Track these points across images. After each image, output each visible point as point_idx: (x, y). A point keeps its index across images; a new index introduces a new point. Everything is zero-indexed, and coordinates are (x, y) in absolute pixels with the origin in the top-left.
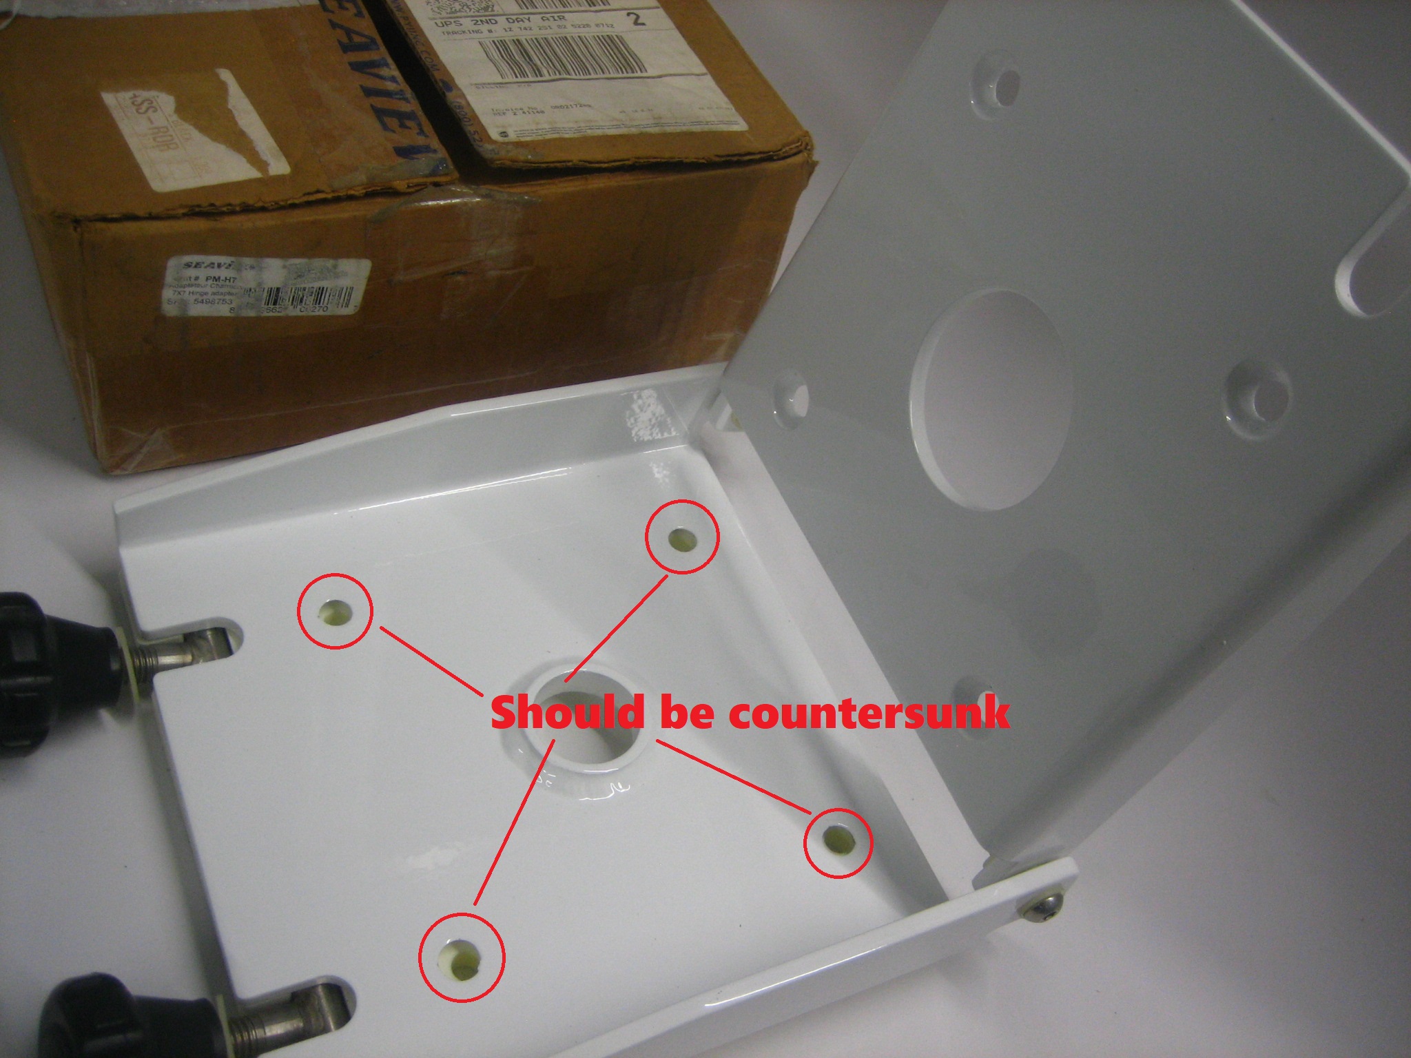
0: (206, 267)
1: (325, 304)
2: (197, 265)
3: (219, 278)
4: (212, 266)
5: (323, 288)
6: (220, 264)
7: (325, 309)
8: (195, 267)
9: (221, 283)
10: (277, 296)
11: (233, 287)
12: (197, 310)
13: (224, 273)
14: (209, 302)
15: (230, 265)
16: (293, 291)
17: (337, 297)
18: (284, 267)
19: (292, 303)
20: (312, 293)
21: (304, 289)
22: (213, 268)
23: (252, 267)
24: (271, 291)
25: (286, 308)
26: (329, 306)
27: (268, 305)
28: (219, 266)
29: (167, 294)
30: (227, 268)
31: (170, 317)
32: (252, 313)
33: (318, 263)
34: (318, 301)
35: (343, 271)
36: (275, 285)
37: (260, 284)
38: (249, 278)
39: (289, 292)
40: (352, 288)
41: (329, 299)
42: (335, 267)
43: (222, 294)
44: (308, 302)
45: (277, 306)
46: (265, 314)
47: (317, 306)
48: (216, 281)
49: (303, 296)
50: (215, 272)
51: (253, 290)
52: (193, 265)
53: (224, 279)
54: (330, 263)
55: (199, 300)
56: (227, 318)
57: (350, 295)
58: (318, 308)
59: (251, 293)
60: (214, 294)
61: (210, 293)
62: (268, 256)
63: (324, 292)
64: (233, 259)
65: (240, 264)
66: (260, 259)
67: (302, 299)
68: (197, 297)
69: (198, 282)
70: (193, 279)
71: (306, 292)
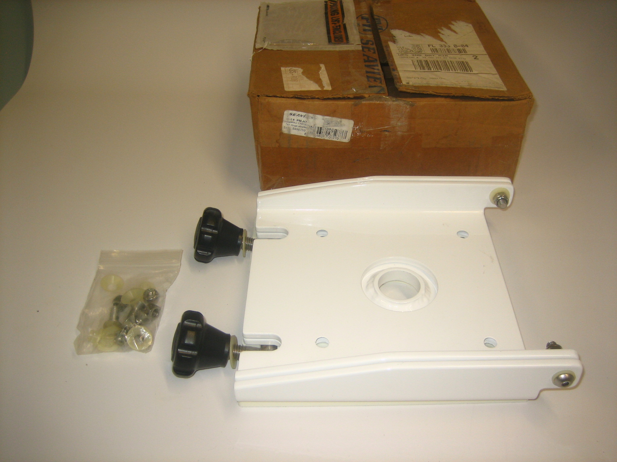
0: (297, 116)
2: (294, 115)
3: (301, 120)
5: (337, 130)
6: (302, 115)
7: (338, 138)
8: (293, 115)
9: (302, 123)
10: (321, 130)
11: (305, 125)
12: (294, 132)
13: (303, 119)
14: (298, 129)
15: (305, 116)
16: (326, 129)
17: (342, 134)
18: (323, 119)
19: (326, 134)
20: (333, 131)
22: (299, 116)
23: (312, 118)
24: (318, 128)
25: (324, 136)
27: (318, 133)
29: (284, 124)
30: (304, 117)
31: (285, 134)
32: (312, 136)
33: (335, 119)
34: (335, 134)
35: (344, 124)
36: (320, 126)
37: (315, 125)
38: (311, 122)
40: (347, 132)
41: (339, 135)
42: (341, 122)
43: (302, 127)
44: (331, 135)
45: (321, 135)
46: (316, 137)
48: (300, 122)
50: (300, 118)
51: (312, 127)
52: (293, 114)
53: (303, 121)
54: (339, 120)
56: (304, 136)
57: (346, 134)
58: (335, 138)
60: (299, 126)
61: (298, 126)
62: (317, 114)
63: (337, 132)
64: (306, 113)
65: (308, 116)
66: (315, 115)
67: (329, 133)
68: (294, 127)
69: (294, 121)
70: (292, 120)
71: (331, 130)
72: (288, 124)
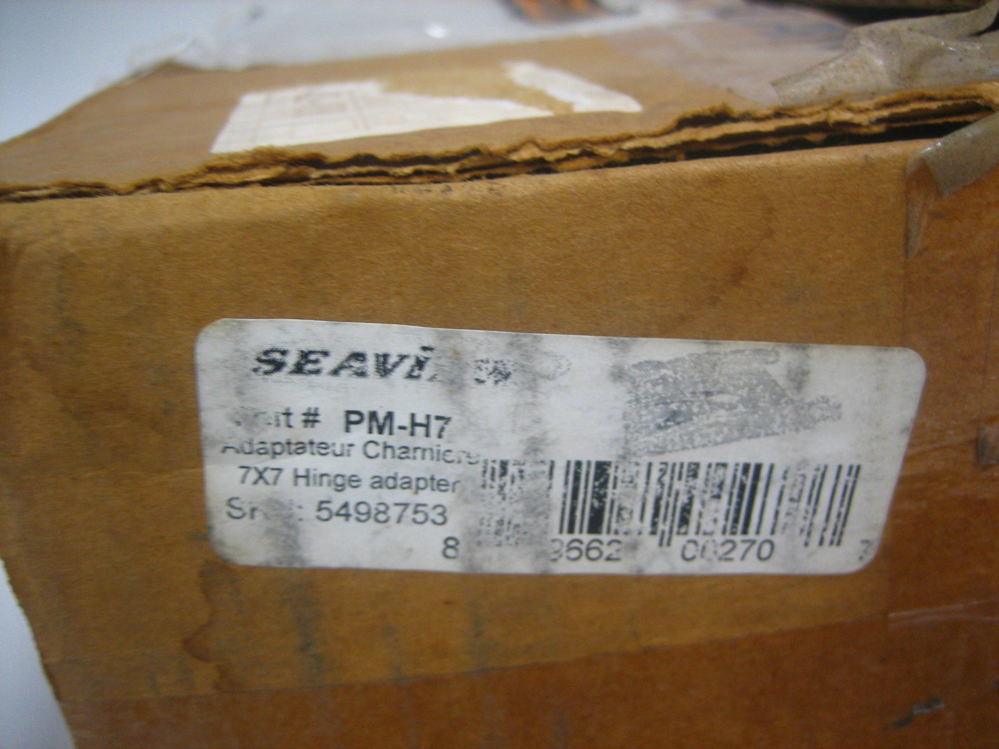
0: (335, 372)
1: (765, 533)
3: (390, 416)
4: (356, 364)
5: (758, 467)
6: (386, 356)
7: (766, 549)
8: (299, 369)
9: (399, 439)
11: (441, 456)
14: (368, 513)
15: (420, 364)
16: (655, 475)
17: (803, 504)
18: (618, 375)
19: (654, 524)
20: (721, 486)
21: (694, 471)
22: (362, 374)
23: (502, 375)
24: (577, 478)
25: (634, 547)
26: (777, 539)
27: (571, 530)
28: (384, 367)
30: (410, 376)
32: (520, 563)
35: (826, 401)
36: (591, 455)
37: (534, 446)
39: (641, 481)
40: (855, 470)
41: (777, 513)
43: (407, 484)
44: (707, 526)
45: (604, 537)
46: (564, 567)
47: (738, 538)
48: (381, 430)
49: (691, 499)
51: (512, 470)
52: (291, 360)
53: (407, 422)
54: (780, 362)
55: (335, 507)
56: (437, 576)
57: (849, 494)
58: (741, 548)
59: (507, 478)
60: (378, 483)
61: (367, 480)
62: (557, 327)
63: (761, 485)
64: (425, 335)
65: (457, 355)
66: (526, 338)
67: (686, 510)
68: (324, 492)
69: (316, 434)
70: (297, 420)
71: (700, 482)
72: (261, 476)
